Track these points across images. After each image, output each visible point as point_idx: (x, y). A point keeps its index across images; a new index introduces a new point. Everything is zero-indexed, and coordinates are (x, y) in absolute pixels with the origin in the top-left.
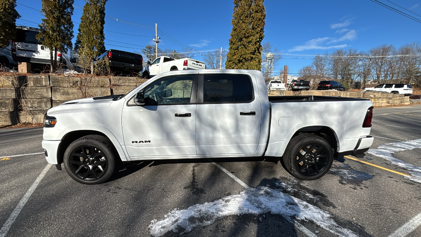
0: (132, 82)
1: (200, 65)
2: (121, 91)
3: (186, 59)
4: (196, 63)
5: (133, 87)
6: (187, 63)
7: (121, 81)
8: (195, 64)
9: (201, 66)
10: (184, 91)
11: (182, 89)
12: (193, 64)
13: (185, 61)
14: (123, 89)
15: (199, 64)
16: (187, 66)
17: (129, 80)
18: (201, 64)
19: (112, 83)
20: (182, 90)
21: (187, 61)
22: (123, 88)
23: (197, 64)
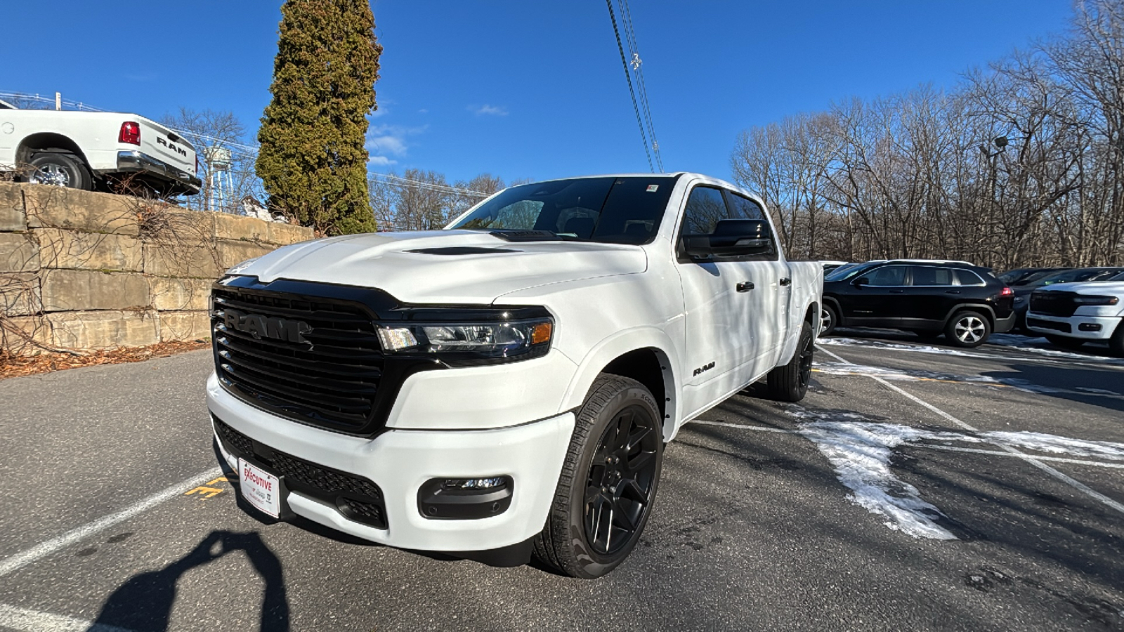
1: (180, 150)
3: (131, 117)
4: (169, 142)
6: (138, 134)
8: (165, 143)
9: (184, 153)
12: (159, 140)
13: (125, 124)
15: (177, 145)
16: (138, 144)
18: (183, 147)
21: (136, 126)
23: (171, 146)
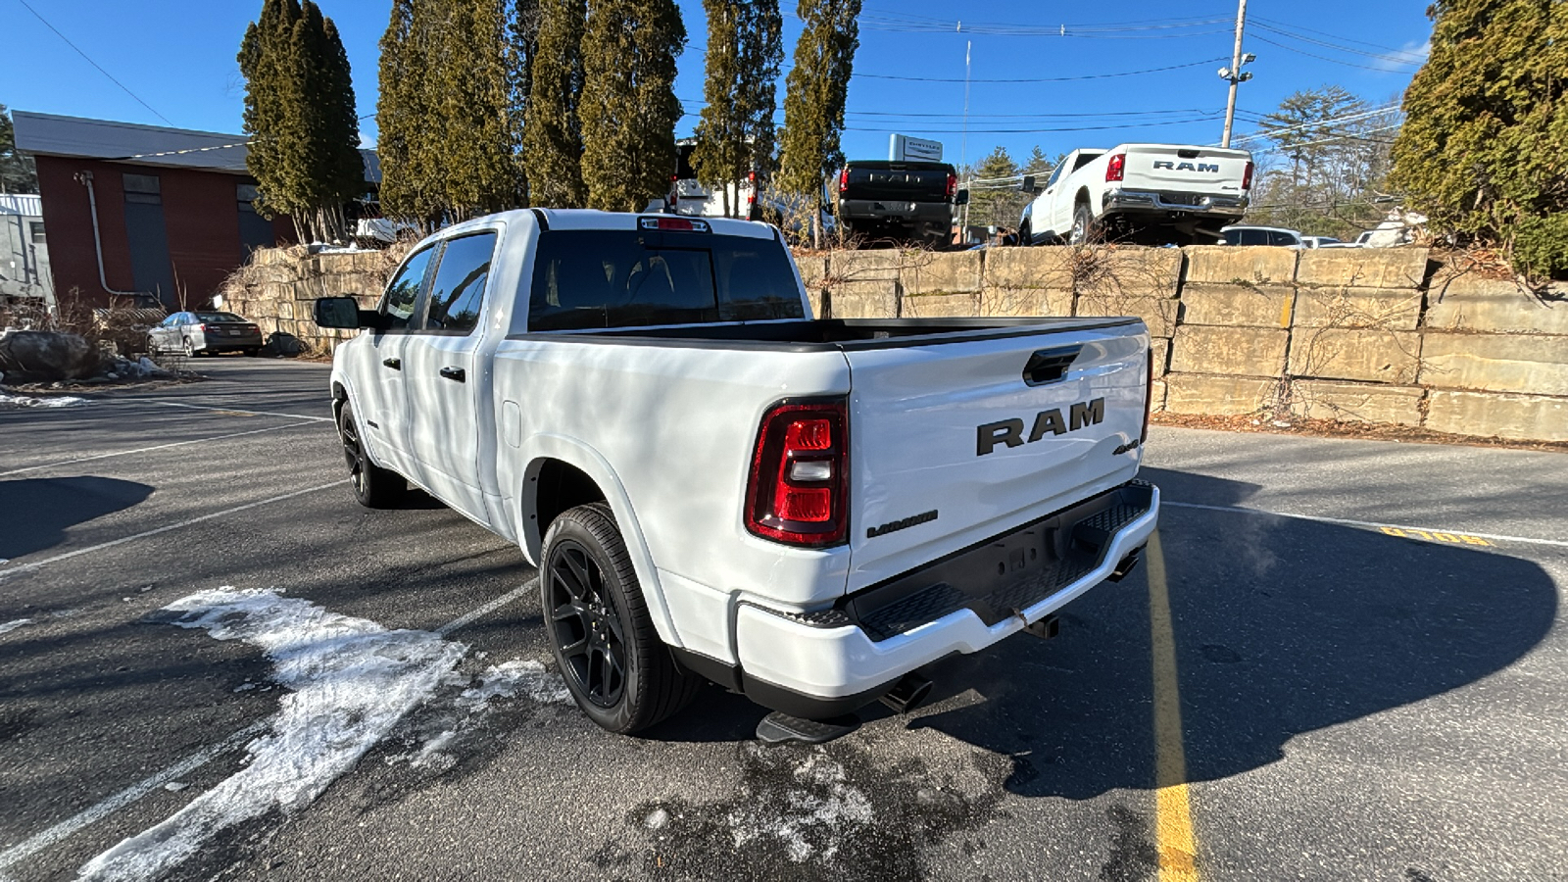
0: (886, 265)
1: (1203, 166)
2: (852, 298)
4: (1177, 160)
5: (885, 284)
6: (1122, 168)
7: (857, 266)
9: (1215, 169)
10: (1077, 295)
11: (1070, 285)
12: (1157, 165)
13: (1112, 160)
14: (857, 291)
15: (1195, 162)
16: (1121, 179)
17: (880, 260)
18: (1209, 161)
19: (834, 273)
20: (1067, 290)
21: (1122, 157)
22: (856, 287)
23: (1184, 166)
